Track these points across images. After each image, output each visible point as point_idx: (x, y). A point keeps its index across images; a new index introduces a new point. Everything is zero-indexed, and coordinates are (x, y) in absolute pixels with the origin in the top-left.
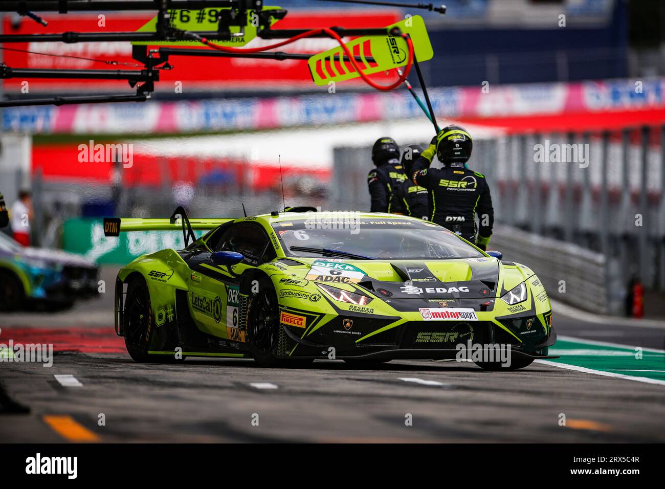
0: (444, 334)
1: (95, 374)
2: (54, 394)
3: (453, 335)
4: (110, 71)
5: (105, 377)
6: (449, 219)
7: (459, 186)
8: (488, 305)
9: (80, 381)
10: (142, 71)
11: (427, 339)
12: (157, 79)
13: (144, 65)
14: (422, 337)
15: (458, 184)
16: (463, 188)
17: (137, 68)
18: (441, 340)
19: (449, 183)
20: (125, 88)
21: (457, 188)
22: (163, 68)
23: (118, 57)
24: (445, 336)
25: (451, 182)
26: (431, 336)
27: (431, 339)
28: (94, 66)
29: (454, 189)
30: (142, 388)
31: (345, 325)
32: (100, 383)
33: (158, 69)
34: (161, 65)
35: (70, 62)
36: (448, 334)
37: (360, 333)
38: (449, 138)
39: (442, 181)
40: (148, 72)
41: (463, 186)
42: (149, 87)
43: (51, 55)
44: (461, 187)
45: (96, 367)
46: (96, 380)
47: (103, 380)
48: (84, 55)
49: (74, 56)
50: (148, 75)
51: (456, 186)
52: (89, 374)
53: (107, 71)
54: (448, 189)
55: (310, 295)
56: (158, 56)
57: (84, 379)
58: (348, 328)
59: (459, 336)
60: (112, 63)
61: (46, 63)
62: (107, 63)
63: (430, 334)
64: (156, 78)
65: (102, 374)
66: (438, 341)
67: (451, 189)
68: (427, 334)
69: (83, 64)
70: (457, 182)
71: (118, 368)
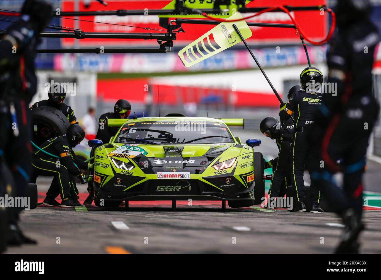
0: (173, 187)
1: (137, 221)
2: (112, 233)
3: (178, 187)
4: (145, 34)
5: (143, 223)
6: (308, 122)
7: (315, 102)
8: (200, 170)
9: (128, 226)
10: (165, 34)
11: (163, 190)
12: (175, 39)
13: (166, 30)
14: (160, 188)
15: (314, 100)
16: (317, 103)
17: (162, 32)
18: (171, 190)
19: (309, 99)
20: (154, 44)
21: (314, 102)
22: (178, 31)
23: (150, 25)
24: (173, 188)
25: (310, 99)
26: (165, 188)
27: (165, 189)
28: (135, 31)
29: (312, 103)
30: (166, 230)
31: (118, 181)
32: (140, 227)
33: (176, 32)
34: (177, 30)
35: (121, 28)
36: (175, 187)
37: (126, 186)
38: (308, 74)
39: (304, 98)
40: (169, 34)
41: (317, 101)
42: (170, 44)
43: (109, 24)
44: (316, 102)
45: (137, 217)
46: (137, 225)
47: (142, 225)
48: (129, 24)
49: (123, 24)
50: (169, 35)
51: (313, 101)
52: (133, 221)
53: (144, 34)
54: (308, 103)
55: (105, 164)
56: (175, 24)
57: (130, 225)
58: (119, 183)
59: (182, 188)
60: (147, 29)
61: (105, 28)
62: (144, 29)
63: (164, 186)
64: (174, 37)
65: (141, 221)
66: (169, 190)
67: (310, 103)
68: (162, 186)
69: (128, 29)
70: (314, 99)
71: (151, 217)
